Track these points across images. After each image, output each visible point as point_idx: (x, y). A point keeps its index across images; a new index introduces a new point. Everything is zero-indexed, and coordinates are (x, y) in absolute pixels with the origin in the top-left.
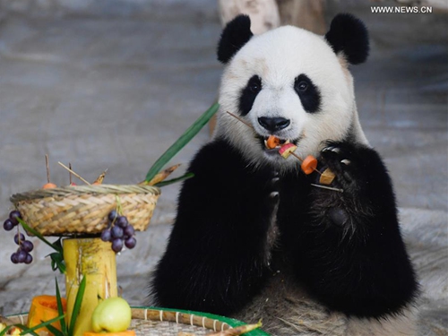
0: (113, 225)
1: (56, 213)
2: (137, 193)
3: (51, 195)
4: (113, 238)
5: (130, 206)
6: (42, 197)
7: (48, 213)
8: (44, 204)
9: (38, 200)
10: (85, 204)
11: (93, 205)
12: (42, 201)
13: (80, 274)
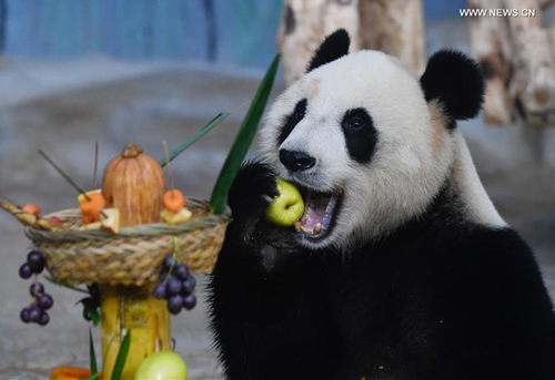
0: (169, 276)
1: (93, 262)
2: (202, 229)
3: (85, 240)
4: (169, 294)
5: (192, 247)
6: (73, 242)
7: (83, 261)
8: (76, 250)
9: (68, 245)
10: (132, 252)
11: (143, 251)
12: (74, 247)
13: (122, 327)
